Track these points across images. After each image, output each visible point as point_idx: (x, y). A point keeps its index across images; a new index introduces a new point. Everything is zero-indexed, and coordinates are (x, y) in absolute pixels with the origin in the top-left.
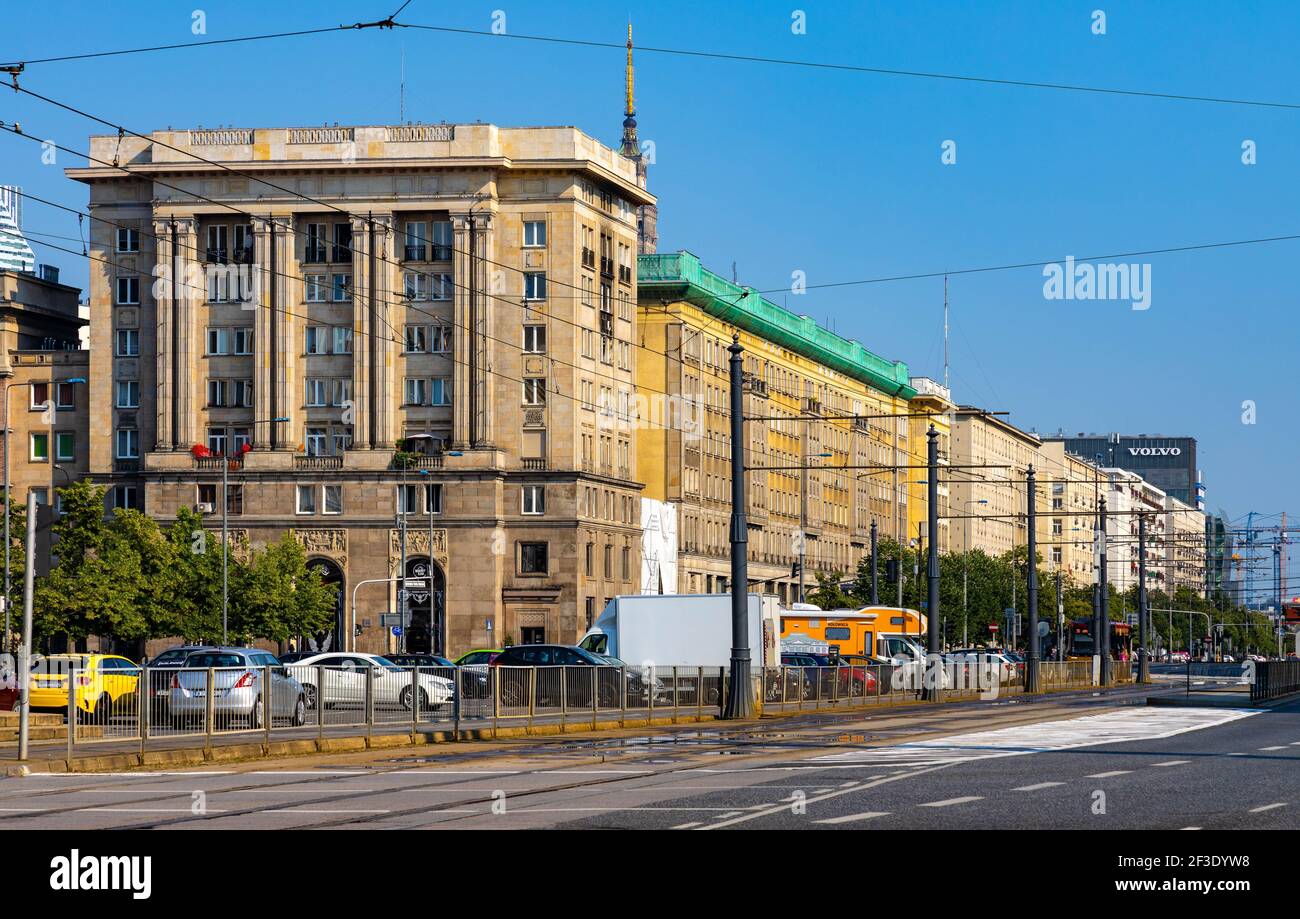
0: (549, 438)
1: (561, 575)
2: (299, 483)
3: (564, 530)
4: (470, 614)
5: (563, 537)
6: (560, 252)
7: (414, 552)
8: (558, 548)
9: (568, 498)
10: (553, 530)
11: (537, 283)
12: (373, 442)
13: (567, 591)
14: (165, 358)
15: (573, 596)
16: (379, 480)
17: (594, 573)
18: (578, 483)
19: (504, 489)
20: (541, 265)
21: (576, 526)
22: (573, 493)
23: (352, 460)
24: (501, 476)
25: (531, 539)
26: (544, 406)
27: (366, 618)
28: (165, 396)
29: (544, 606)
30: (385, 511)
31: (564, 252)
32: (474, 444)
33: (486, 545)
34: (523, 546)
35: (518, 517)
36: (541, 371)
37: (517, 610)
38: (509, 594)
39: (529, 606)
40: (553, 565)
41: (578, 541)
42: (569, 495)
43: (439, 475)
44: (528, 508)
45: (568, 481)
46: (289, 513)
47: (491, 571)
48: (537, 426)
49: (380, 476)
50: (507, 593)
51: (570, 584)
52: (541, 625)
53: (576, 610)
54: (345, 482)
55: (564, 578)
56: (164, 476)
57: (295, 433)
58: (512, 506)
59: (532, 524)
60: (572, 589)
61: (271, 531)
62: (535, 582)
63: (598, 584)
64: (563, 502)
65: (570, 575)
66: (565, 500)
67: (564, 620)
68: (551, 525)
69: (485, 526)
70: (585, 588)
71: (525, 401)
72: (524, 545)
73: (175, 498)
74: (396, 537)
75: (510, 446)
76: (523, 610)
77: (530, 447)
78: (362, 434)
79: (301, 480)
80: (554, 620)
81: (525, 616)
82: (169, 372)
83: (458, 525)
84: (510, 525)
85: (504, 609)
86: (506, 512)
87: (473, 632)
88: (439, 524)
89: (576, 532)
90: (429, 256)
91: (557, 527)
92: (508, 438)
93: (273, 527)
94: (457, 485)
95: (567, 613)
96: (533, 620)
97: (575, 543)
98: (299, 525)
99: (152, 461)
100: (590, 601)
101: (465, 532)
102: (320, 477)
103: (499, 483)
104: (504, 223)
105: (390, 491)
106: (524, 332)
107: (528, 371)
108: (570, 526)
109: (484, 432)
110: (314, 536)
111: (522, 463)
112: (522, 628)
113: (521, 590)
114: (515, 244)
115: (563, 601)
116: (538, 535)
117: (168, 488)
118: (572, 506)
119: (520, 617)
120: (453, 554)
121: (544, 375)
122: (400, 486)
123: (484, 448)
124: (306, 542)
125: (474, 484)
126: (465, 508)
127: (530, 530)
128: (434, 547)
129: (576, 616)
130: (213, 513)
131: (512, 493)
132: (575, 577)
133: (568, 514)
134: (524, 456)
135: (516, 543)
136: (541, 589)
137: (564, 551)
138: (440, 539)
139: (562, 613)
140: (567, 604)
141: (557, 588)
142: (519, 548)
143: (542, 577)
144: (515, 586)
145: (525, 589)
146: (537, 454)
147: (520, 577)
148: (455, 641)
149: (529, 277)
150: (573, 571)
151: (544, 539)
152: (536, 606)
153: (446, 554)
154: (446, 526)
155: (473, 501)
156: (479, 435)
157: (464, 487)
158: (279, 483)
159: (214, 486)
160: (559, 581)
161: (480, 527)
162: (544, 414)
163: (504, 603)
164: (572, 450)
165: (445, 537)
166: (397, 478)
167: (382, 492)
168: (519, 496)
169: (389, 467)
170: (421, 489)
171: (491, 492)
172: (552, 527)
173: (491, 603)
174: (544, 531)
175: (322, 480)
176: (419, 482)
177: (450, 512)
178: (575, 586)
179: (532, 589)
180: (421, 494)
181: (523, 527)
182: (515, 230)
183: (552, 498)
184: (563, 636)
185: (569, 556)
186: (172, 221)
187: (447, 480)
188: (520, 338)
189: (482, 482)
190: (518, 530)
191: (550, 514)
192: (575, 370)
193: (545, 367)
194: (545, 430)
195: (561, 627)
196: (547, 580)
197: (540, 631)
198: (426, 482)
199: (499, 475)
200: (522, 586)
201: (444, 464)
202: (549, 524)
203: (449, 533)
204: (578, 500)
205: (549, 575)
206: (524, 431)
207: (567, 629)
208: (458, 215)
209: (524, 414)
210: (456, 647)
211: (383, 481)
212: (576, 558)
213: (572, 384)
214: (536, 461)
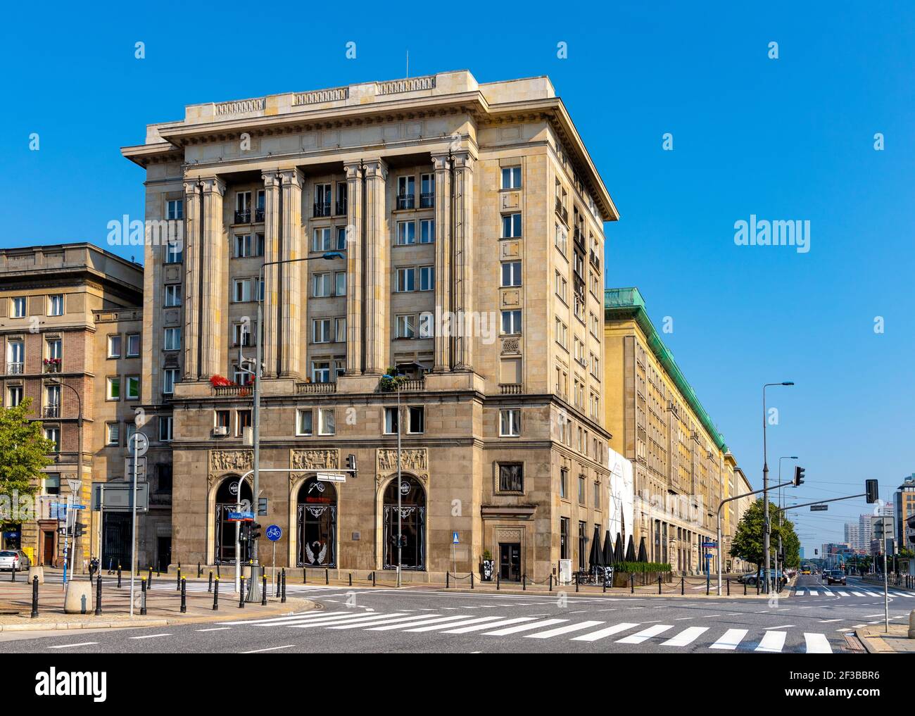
0: (524, 365)
1: (536, 493)
2: (299, 407)
3: (539, 451)
4: (449, 528)
5: (537, 457)
6: (534, 193)
7: (398, 469)
8: (533, 468)
9: (542, 420)
10: (528, 452)
11: (513, 224)
12: (363, 370)
13: (541, 508)
14: (192, 301)
15: (547, 513)
16: (367, 403)
17: (569, 496)
18: (552, 407)
19: (483, 413)
20: (517, 206)
21: (550, 447)
22: (547, 416)
23: (344, 385)
24: (480, 398)
25: (508, 460)
26: (520, 336)
27: (355, 531)
28: (191, 334)
29: (521, 523)
30: (372, 432)
31: (537, 192)
32: (453, 369)
33: (465, 463)
34: (500, 466)
35: (496, 439)
36: (517, 303)
37: (495, 526)
38: (488, 511)
39: (506, 523)
40: (528, 484)
41: (552, 461)
42: (544, 418)
43: (421, 396)
44: (505, 430)
45: (542, 404)
46: (290, 435)
47: (468, 488)
48: (513, 354)
49: (367, 398)
50: (486, 510)
51: (544, 502)
52: (517, 541)
53: (551, 527)
54: (338, 406)
55: (538, 497)
56: (188, 403)
57: (297, 363)
58: (491, 429)
59: (508, 445)
60: (547, 507)
61: (275, 451)
62: (511, 500)
63: (573, 507)
64: (538, 424)
65: (544, 493)
66: (539, 422)
67: (539, 536)
68: (526, 446)
69: (463, 445)
70: (558, 509)
71: (502, 332)
72: (502, 464)
73: (196, 423)
74: (382, 456)
75: (488, 373)
76: (501, 526)
77: (506, 374)
78: (354, 362)
79: (300, 405)
80: (530, 537)
81: (503, 533)
82: (196, 313)
83: (438, 443)
84: (488, 446)
85: (483, 525)
86: (485, 434)
87: (451, 546)
88: (420, 443)
89: (550, 453)
90: (417, 204)
91: (531, 448)
92: (487, 366)
93: (276, 447)
94: (437, 406)
95: (542, 529)
96: (510, 537)
97: (549, 463)
98: (298, 445)
99: (179, 390)
100: (564, 523)
101: (445, 450)
102: (317, 400)
103: (477, 406)
104: (483, 170)
105: (377, 413)
106: (501, 269)
107: (505, 303)
108: (544, 447)
109: (462, 356)
110: (311, 456)
111: (500, 389)
112: (500, 544)
113: (498, 507)
114: (494, 188)
115: (538, 518)
116: (515, 456)
117: (191, 414)
118: (546, 428)
119: (498, 533)
120: (433, 472)
121: (520, 306)
122: (387, 409)
123: (462, 371)
124: (304, 461)
125: (453, 405)
126: (444, 428)
127: (507, 451)
128: (416, 465)
129: (550, 533)
130: (228, 436)
131: (491, 416)
132: (549, 495)
133: (543, 436)
134: (501, 382)
135: (494, 463)
136: (517, 507)
137: (539, 471)
138: (422, 457)
139: (537, 529)
140: (542, 522)
141: (532, 506)
142: (497, 467)
143: (518, 495)
144: (493, 504)
145: (502, 507)
146: (513, 381)
147: (497, 495)
148: (435, 555)
149: (506, 217)
150: (547, 489)
151: (520, 459)
152: (512, 523)
153: (427, 471)
154: (426, 445)
155: (451, 421)
156: (458, 359)
157: (444, 408)
158: (281, 408)
159: (229, 411)
160: (534, 499)
161: (458, 446)
162: (520, 343)
163: (483, 520)
164: (546, 375)
165: (427, 455)
166: (383, 399)
167: (370, 414)
168: (497, 420)
169: (375, 391)
170: (405, 410)
171: (469, 412)
172: (527, 448)
173: (467, 519)
174: (519, 452)
175: (318, 404)
176: (403, 405)
177: (431, 432)
178: (549, 504)
179: (509, 507)
180: (404, 415)
181: (500, 448)
182: (493, 176)
183: (527, 420)
184: (538, 552)
185: (543, 475)
186: (198, 183)
187: (428, 402)
188: (498, 273)
189: (460, 403)
190: (496, 451)
191: (526, 436)
192: (548, 302)
193: (520, 299)
194: (521, 358)
195: (536, 544)
196: (522, 497)
197: (517, 546)
198: (409, 404)
199: (476, 397)
200: (499, 504)
201: (426, 387)
202: (525, 445)
203: (430, 452)
204: (552, 422)
205: (525, 494)
206: (502, 359)
207: (542, 545)
208: (439, 156)
209: (503, 343)
210: (436, 560)
211: (371, 403)
212: (550, 477)
213: (546, 314)
214: (513, 386)
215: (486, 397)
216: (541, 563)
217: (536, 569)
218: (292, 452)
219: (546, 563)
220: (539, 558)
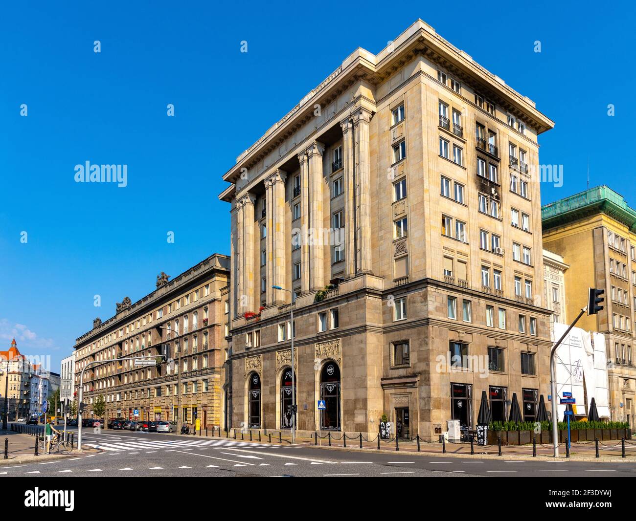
0: (410, 260)
1: (419, 365)
2: (280, 323)
3: (420, 328)
4: (353, 398)
5: (419, 334)
6: (413, 118)
7: (325, 357)
8: (416, 343)
9: (422, 302)
10: (413, 330)
11: (401, 150)
12: (309, 289)
13: (423, 377)
14: (240, 270)
15: (428, 380)
16: (310, 312)
18: (429, 289)
19: (383, 305)
20: (402, 134)
21: (428, 323)
22: (425, 298)
23: (299, 303)
24: (377, 295)
25: (399, 339)
26: (408, 236)
27: (305, 404)
28: (240, 290)
29: (408, 390)
30: (312, 332)
31: (415, 116)
32: (356, 275)
33: (362, 346)
34: (395, 346)
35: (392, 324)
36: (404, 211)
37: (392, 395)
39: (399, 391)
40: (413, 358)
41: (430, 336)
42: (423, 300)
43: (337, 300)
44: (398, 316)
45: (421, 289)
46: (275, 342)
47: (365, 365)
48: (402, 254)
49: (310, 309)
50: (385, 382)
51: (425, 371)
52: (406, 405)
53: (430, 392)
54: (296, 318)
55: (421, 367)
57: (286, 296)
58: (388, 317)
59: (400, 327)
60: (427, 375)
61: (269, 354)
62: (402, 372)
64: (419, 305)
65: (425, 364)
66: (420, 304)
67: (422, 401)
69: (360, 332)
70: (445, 377)
71: (396, 238)
72: (396, 344)
73: (240, 343)
74: (317, 348)
75: (385, 273)
76: (395, 394)
77: (396, 271)
78: (305, 285)
79: (280, 321)
80: (415, 402)
81: (397, 399)
82: (242, 277)
83: (347, 333)
84: (386, 331)
85: (384, 394)
86: (382, 322)
87: (356, 412)
88: (337, 336)
89: (427, 329)
91: (415, 326)
92: (385, 268)
93: (269, 351)
94: (346, 306)
95: (424, 395)
96: (401, 402)
97: (427, 338)
98: (279, 348)
99: (234, 324)
101: (350, 338)
103: (372, 300)
104: (380, 117)
105: (314, 318)
106: (394, 188)
107: (397, 215)
108: (423, 325)
109: (361, 264)
110: (285, 354)
111: (393, 283)
112: (396, 408)
113: (391, 379)
114: (388, 127)
115: (420, 385)
116: (403, 335)
117: (238, 337)
118: (425, 308)
119: (394, 400)
120: (344, 356)
121: (407, 213)
122: (320, 314)
123: (361, 275)
124: (282, 358)
125: (354, 303)
126: (350, 322)
127: (399, 332)
128: (335, 352)
129: (430, 397)
130: (251, 347)
131: (388, 305)
132: (428, 365)
133: (423, 315)
134: (395, 278)
135: (390, 344)
136: (404, 377)
137: (421, 345)
138: (338, 346)
139: (420, 395)
140: (424, 388)
141: (416, 375)
142: (393, 347)
143: (406, 368)
144: (390, 377)
145: (395, 378)
146: (404, 274)
147: (392, 369)
148: (346, 419)
150: (427, 360)
151: (407, 338)
152: (402, 391)
153: (341, 356)
154: (341, 336)
155: (354, 315)
156: (358, 267)
157: (350, 306)
158: (272, 325)
159: (252, 332)
160: (418, 370)
161: (357, 333)
162: (407, 243)
163: (383, 390)
164: (425, 263)
165: (341, 344)
166: (318, 308)
167: (312, 320)
168: (392, 308)
169: (314, 303)
170: (330, 313)
171: (363, 306)
172: (411, 327)
174: (406, 332)
175: (288, 318)
176: (327, 309)
177: (342, 326)
178: (429, 373)
179: (400, 377)
180: (328, 317)
181: (395, 331)
182: (386, 120)
183: (413, 305)
184: (421, 414)
185: (424, 348)
186: (241, 199)
187: (341, 303)
188: (391, 193)
189: (359, 300)
190: (391, 333)
191: (411, 317)
192: (425, 203)
193: (406, 207)
194: (407, 255)
195: (420, 407)
196: (409, 369)
197: (406, 410)
198: (331, 308)
199: (369, 293)
200: (393, 376)
201: (339, 293)
202: (410, 325)
203: (342, 340)
204: (430, 303)
205: (411, 366)
206: (396, 260)
207: (424, 408)
208: (344, 121)
209: (395, 247)
210: (347, 423)
211: (312, 312)
212: (429, 350)
213: (423, 213)
214: (403, 279)
215: (383, 292)
216: (424, 423)
217: (421, 429)
218: (277, 353)
219: (427, 423)
220: (422, 419)
